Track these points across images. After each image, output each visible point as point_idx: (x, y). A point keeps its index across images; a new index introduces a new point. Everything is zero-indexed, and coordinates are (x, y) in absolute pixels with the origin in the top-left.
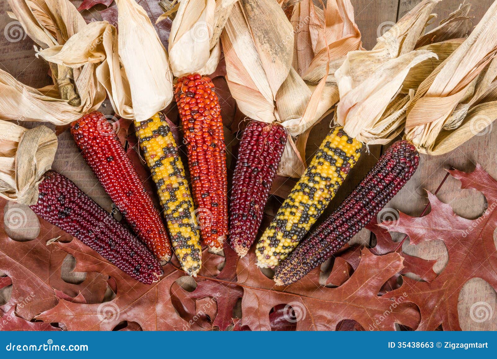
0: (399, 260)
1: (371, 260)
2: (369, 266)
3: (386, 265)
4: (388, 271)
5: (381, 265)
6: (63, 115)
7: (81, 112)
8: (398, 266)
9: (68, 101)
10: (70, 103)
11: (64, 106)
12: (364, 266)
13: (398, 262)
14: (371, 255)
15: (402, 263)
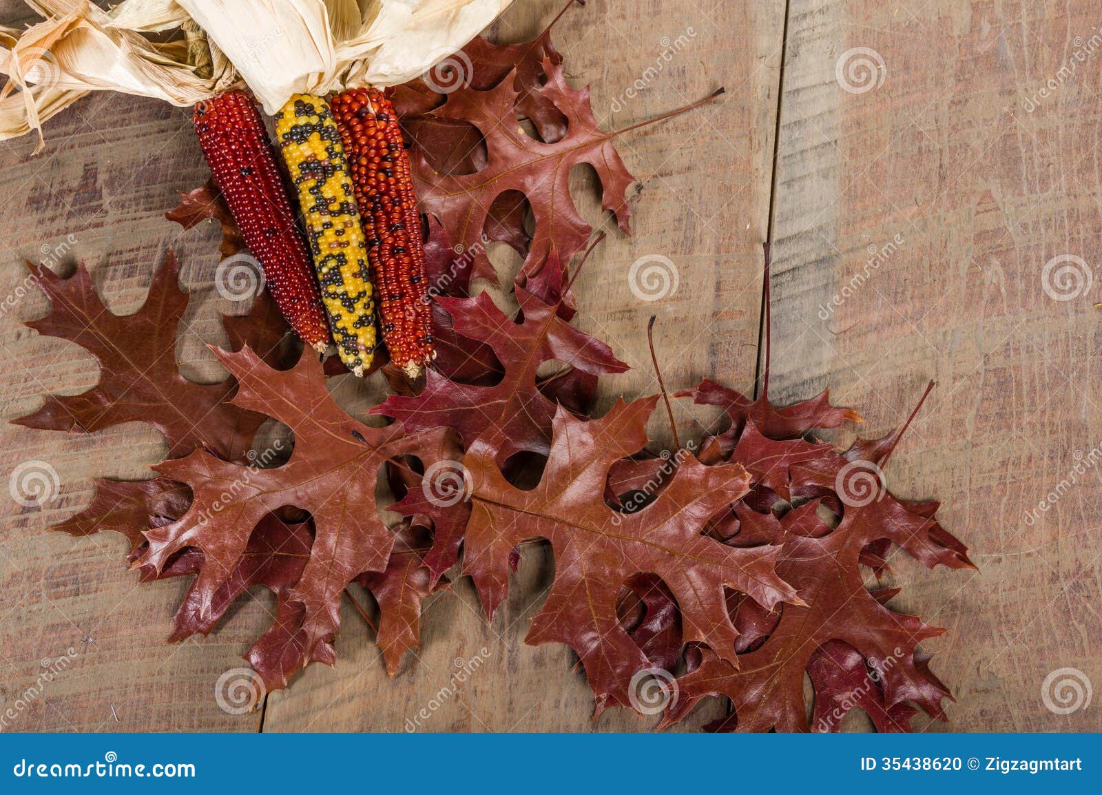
0: (744, 478)
1: (695, 473)
2: (690, 483)
3: (720, 484)
4: (722, 493)
5: (711, 482)
6: (179, 89)
7: (211, 89)
8: (740, 488)
9: (194, 68)
10: (196, 73)
11: (186, 75)
12: (682, 482)
13: (740, 481)
14: (696, 464)
15: (747, 482)
